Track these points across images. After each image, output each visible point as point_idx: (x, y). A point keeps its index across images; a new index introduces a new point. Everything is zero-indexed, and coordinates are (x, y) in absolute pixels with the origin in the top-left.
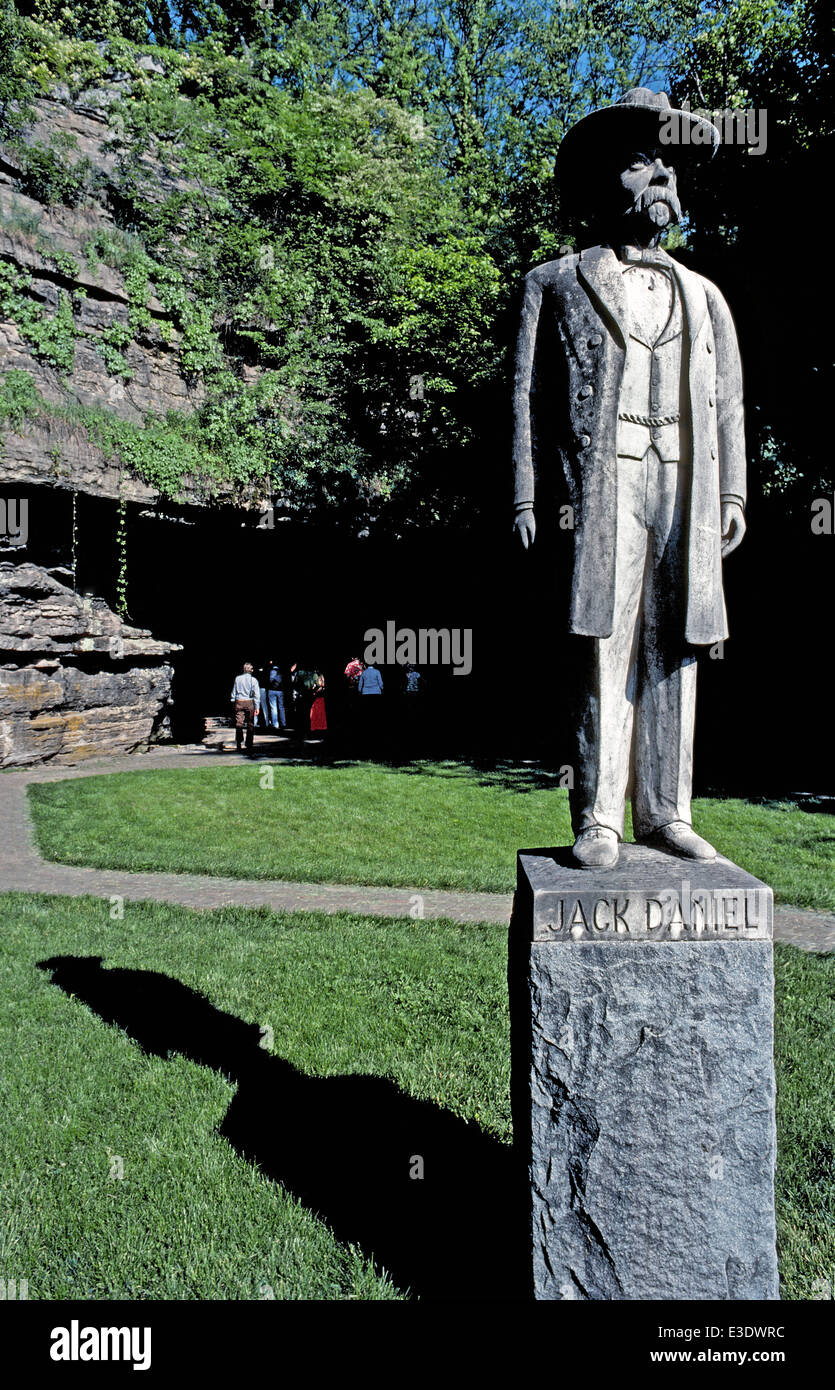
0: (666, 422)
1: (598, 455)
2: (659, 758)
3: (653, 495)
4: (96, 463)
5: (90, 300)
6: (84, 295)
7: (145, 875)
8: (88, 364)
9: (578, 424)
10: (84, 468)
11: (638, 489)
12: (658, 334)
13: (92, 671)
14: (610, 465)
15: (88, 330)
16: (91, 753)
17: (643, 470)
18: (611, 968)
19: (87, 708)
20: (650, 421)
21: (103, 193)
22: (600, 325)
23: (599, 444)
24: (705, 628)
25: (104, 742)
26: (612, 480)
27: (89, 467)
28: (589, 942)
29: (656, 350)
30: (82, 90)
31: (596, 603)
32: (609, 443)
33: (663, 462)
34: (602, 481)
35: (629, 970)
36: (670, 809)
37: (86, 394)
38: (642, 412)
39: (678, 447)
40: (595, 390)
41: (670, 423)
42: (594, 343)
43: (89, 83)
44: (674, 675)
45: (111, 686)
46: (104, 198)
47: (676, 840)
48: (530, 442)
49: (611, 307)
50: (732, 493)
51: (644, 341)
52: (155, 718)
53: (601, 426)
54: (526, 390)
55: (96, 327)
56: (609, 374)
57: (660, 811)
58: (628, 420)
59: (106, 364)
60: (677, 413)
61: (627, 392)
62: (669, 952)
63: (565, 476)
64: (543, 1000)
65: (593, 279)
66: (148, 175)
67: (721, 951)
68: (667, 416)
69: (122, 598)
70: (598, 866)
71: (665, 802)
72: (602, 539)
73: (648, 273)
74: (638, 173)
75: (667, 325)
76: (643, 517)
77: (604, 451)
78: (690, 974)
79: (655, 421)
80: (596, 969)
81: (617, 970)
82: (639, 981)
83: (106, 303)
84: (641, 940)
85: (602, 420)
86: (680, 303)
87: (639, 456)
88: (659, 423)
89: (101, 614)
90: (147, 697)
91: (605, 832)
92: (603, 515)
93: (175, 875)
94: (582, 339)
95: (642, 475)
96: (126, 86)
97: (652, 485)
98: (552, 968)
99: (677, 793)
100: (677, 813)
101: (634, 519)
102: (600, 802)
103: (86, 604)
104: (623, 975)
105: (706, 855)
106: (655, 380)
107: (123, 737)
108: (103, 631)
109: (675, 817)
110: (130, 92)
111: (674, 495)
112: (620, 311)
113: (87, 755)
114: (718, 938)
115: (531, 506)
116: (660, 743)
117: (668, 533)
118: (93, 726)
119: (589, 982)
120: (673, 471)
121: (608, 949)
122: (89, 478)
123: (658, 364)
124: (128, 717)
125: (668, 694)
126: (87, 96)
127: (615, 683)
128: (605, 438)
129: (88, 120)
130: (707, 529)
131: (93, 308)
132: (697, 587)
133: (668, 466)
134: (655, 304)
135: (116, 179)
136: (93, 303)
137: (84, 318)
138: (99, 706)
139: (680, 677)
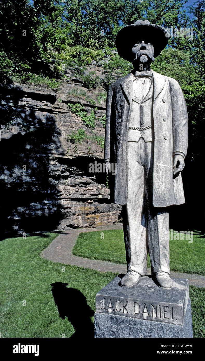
0: (146, 128)
1: (121, 142)
2: (153, 248)
3: (143, 154)
4: (100, 150)
5: (99, 110)
6: (97, 109)
7: (94, 260)
8: (98, 126)
9: (117, 132)
10: (96, 152)
11: (137, 152)
12: (143, 99)
13: (102, 203)
14: (125, 145)
15: (98, 117)
16: (102, 224)
17: (138, 145)
18: (120, 326)
19: (101, 213)
20: (140, 128)
21: (103, 84)
22: (124, 98)
23: (122, 138)
24: (161, 201)
25: (105, 221)
26: (125, 150)
27: (98, 151)
28: (114, 315)
29: (142, 104)
30: (99, 61)
31: (121, 193)
32: (125, 137)
33: (146, 142)
34: (122, 151)
35: (127, 328)
36: (158, 266)
37: (98, 133)
38: (138, 126)
39: (151, 137)
40: (121, 120)
41: (148, 128)
42: (122, 104)
43: (101, 59)
44: (155, 218)
45: (107, 207)
46: (103, 85)
47: (158, 279)
48: (109, 139)
49: (126, 92)
50: (178, 151)
51: (137, 101)
52: (119, 215)
53: (122, 132)
54: (109, 122)
55: (100, 117)
56: (125, 114)
57: (155, 267)
58: (133, 129)
59: (103, 125)
60: (151, 125)
61: (133, 119)
62: (142, 324)
63: (114, 149)
64: (97, 334)
65: (123, 84)
66: (113, 78)
67: (161, 327)
68: (146, 126)
69: (107, 185)
70: (125, 286)
71: (157, 264)
72: (123, 170)
73: (143, 79)
74: (137, 47)
75: (147, 95)
76: (140, 162)
77: (123, 140)
78: (149, 335)
79: (142, 128)
80: (115, 326)
81: (122, 328)
82: (131, 333)
83: (103, 111)
84: (132, 317)
85: (122, 130)
86: (153, 87)
87: (137, 141)
88: (143, 129)
89: (104, 188)
90: (117, 210)
91: (134, 273)
92: (123, 162)
93: (101, 261)
94: (119, 104)
95: (138, 147)
96: (109, 58)
97: (142, 150)
98: (100, 323)
99: (160, 261)
100: (161, 268)
101: (137, 163)
102: (132, 262)
103: (100, 186)
104: (125, 330)
105: (165, 286)
106: (142, 114)
107: (110, 220)
108: (104, 193)
109: (160, 269)
110: (110, 59)
111: (150, 153)
112: (129, 93)
113: (101, 225)
114: (161, 321)
115: (109, 160)
116: (153, 242)
117: (149, 167)
118: (102, 217)
119: (112, 331)
120: (149, 145)
121: (120, 319)
122: (98, 154)
123: (143, 109)
124: (111, 215)
125: (154, 224)
126: (100, 62)
127: (135, 220)
128: (123, 136)
129: (100, 68)
130: (161, 165)
131: (99, 112)
132: (157, 187)
133: (148, 143)
134: (143, 89)
135: (106, 80)
136: (99, 111)
137: (97, 115)
138: (104, 212)
139: (157, 219)
